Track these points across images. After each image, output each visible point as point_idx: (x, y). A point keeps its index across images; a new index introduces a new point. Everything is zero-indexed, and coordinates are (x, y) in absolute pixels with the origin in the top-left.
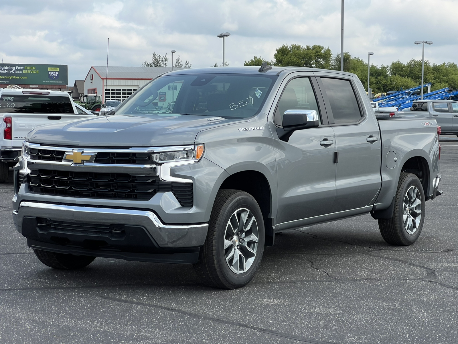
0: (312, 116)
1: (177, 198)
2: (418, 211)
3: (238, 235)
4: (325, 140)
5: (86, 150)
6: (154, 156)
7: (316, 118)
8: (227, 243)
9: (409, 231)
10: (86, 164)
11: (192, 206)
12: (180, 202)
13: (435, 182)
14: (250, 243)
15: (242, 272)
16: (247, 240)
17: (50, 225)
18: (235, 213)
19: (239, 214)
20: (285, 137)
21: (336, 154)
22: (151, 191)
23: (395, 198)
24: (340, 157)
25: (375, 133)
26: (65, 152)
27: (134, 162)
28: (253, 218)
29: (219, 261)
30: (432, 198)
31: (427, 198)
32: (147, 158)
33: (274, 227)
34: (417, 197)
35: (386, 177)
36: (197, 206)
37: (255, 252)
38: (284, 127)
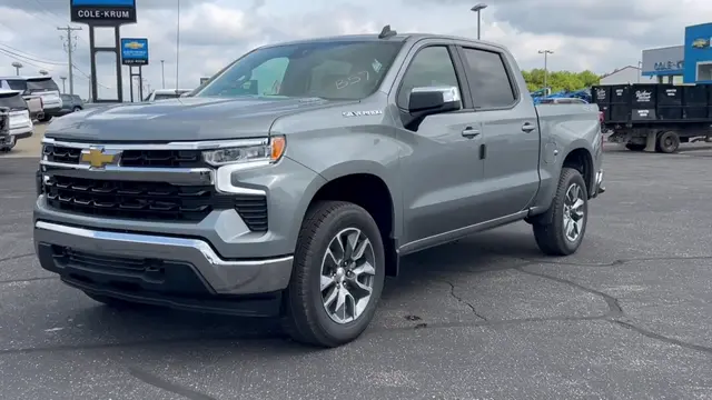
0: (451, 94)
1: (244, 219)
2: (579, 213)
3: (343, 266)
4: (468, 128)
5: (107, 147)
6: (206, 154)
7: (456, 97)
8: (325, 281)
9: (570, 238)
10: (108, 168)
11: (266, 230)
12: (248, 225)
13: (598, 177)
14: (362, 277)
15: (351, 319)
16: (358, 271)
17: (68, 256)
18: (338, 236)
19: (344, 237)
20: (413, 125)
21: (483, 147)
22: (203, 208)
23: (554, 200)
24: (488, 150)
25: (531, 119)
26: (81, 150)
27: (176, 165)
28: (367, 241)
29: (313, 310)
30: (594, 196)
31: (589, 198)
32: (195, 158)
33: (398, 251)
34: (579, 196)
35: (545, 175)
36: (274, 231)
37: (370, 289)
38: (411, 111)
